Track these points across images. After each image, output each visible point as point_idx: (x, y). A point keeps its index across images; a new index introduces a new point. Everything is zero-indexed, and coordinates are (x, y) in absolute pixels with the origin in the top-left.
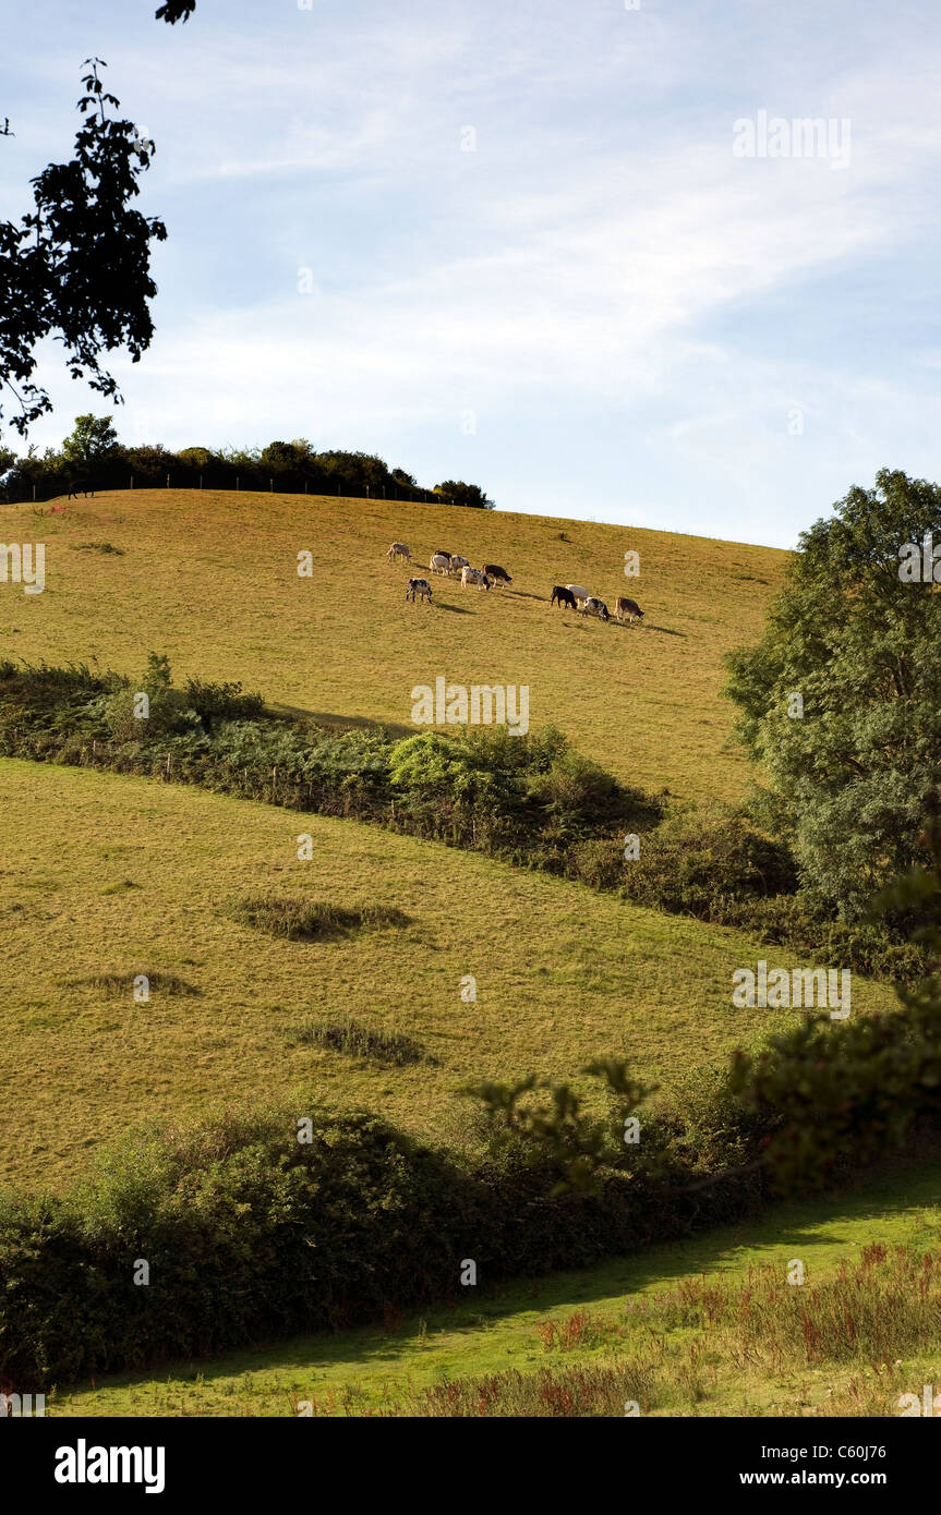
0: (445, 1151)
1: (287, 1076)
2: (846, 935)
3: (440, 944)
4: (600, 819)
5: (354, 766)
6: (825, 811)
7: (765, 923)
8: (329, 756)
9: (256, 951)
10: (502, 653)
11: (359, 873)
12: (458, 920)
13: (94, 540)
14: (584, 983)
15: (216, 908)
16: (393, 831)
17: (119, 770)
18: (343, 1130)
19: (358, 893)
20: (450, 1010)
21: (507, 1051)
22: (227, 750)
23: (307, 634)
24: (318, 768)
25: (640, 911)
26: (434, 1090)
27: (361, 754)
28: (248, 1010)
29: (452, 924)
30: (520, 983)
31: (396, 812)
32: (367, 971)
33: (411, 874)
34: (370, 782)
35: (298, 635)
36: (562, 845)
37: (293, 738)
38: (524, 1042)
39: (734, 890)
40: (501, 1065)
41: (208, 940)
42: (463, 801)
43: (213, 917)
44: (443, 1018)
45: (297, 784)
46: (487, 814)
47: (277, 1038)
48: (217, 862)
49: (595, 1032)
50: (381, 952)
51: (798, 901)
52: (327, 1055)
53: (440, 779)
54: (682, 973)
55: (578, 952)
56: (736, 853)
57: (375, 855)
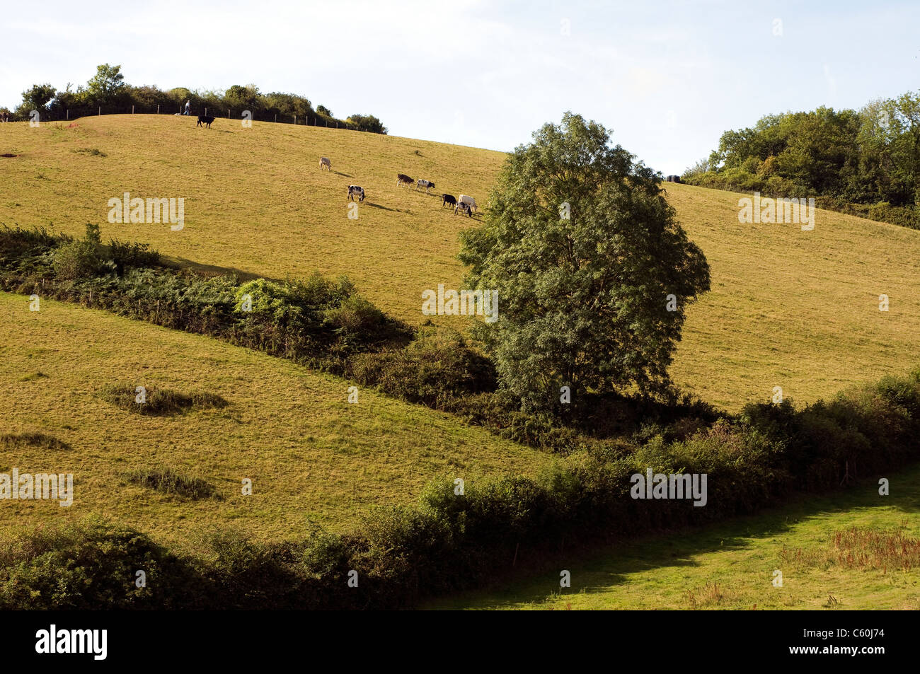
0: (189, 559)
1: (115, 505)
2: (524, 420)
3: (243, 420)
4: (371, 340)
5: (211, 300)
6: (514, 338)
7: (472, 410)
8: (197, 293)
9: (115, 421)
10: (347, 228)
11: (200, 371)
12: (261, 404)
13: (89, 146)
14: (337, 448)
15: (97, 392)
16: (233, 343)
17: (59, 299)
18: (115, 543)
19: (196, 384)
20: (239, 464)
21: (272, 491)
22: (129, 288)
23: (216, 212)
24: (187, 300)
25: (389, 401)
26: (215, 517)
27: (218, 292)
28: (100, 460)
29: (256, 407)
30: (293, 447)
31: (236, 331)
32: (189, 436)
33: (236, 372)
34: (221, 311)
35: (209, 213)
36: (343, 355)
37: (175, 281)
38: (286, 486)
39: (453, 389)
40: (266, 501)
41: (84, 413)
42: (279, 325)
43: (92, 397)
44: (234, 469)
45: (172, 311)
46: (295, 334)
47: (115, 479)
48: (105, 361)
49: (337, 480)
50: (202, 424)
51: (495, 397)
52: (147, 491)
53: (265, 310)
54: (406, 442)
55: (338, 427)
56: (457, 364)
57: (215, 360)
